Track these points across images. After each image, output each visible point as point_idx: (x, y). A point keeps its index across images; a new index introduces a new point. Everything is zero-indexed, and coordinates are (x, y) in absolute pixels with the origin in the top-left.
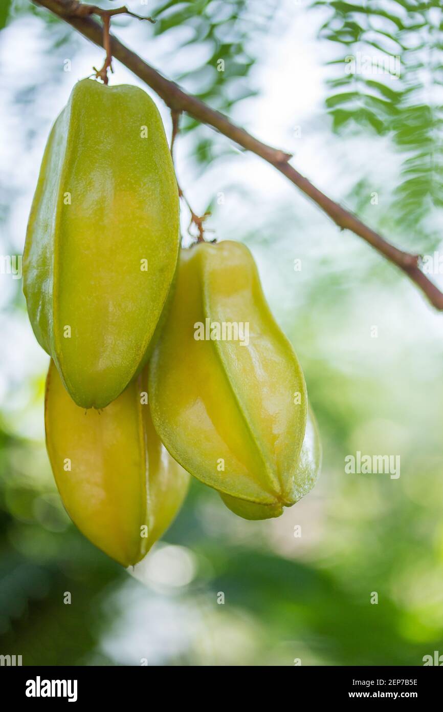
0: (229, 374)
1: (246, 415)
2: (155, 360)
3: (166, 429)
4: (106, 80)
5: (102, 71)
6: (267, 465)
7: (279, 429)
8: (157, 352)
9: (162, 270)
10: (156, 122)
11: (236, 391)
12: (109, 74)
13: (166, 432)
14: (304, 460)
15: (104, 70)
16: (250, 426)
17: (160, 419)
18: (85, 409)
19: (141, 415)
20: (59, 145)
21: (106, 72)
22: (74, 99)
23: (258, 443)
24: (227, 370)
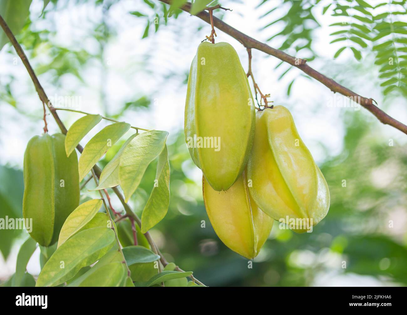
0: (280, 169)
1: (289, 187)
2: (249, 165)
3: (256, 196)
4: (213, 41)
5: (211, 36)
6: (301, 208)
7: (306, 191)
8: (250, 161)
9: (245, 127)
10: (236, 59)
11: (284, 176)
12: (215, 37)
13: (256, 197)
14: (320, 204)
15: (212, 36)
16: (292, 192)
17: (253, 192)
18: (219, 192)
19: (246, 190)
20: (194, 74)
21: (213, 36)
22: (198, 53)
23: (296, 199)
24: (279, 167)
